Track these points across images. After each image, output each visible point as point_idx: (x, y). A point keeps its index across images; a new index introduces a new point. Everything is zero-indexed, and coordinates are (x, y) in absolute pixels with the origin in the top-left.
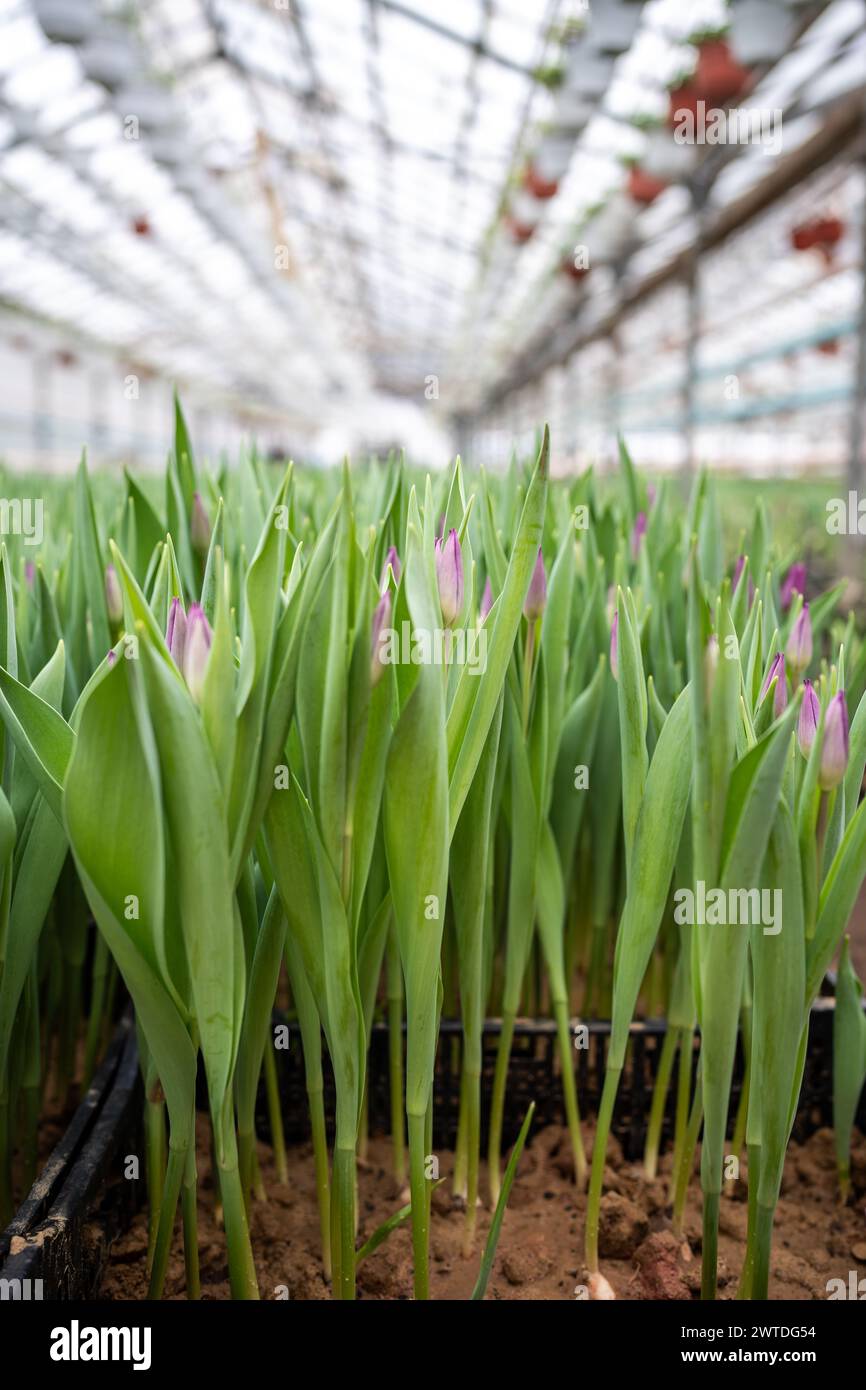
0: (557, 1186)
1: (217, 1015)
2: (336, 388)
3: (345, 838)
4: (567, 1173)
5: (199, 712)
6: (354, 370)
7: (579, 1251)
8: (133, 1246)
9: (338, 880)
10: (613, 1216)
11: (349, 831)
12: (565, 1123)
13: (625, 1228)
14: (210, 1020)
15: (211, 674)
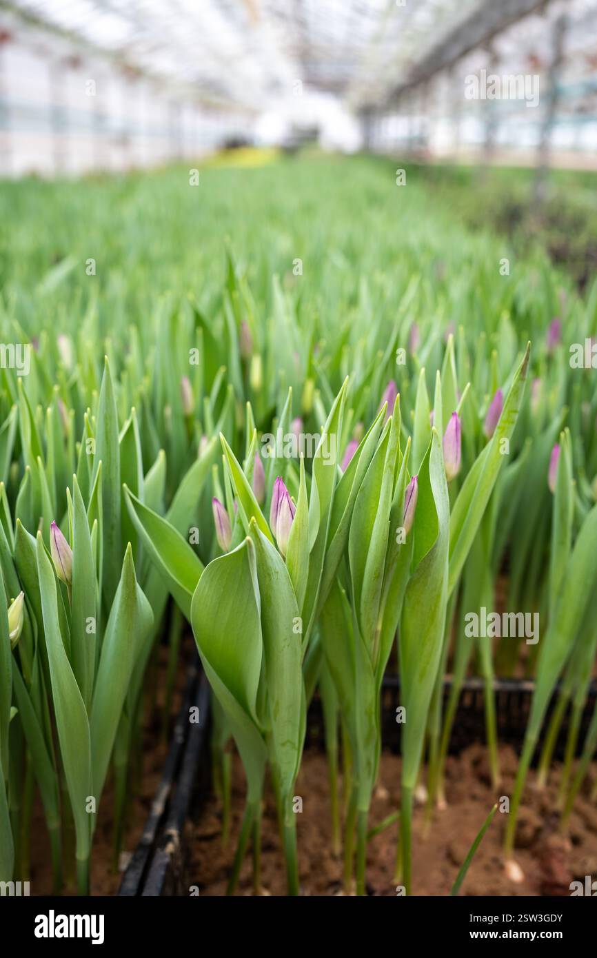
0: (479, 790)
1: (288, 741)
2: (275, 86)
3: (376, 632)
4: (486, 780)
5: (284, 559)
6: (288, 72)
7: (501, 840)
8: (210, 830)
9: (370, 657)
10: (521, 824)
11: (379, 627)
12: (484, 743)
13: (528, 832)
14: (283, 745)
15: (294, 536)
